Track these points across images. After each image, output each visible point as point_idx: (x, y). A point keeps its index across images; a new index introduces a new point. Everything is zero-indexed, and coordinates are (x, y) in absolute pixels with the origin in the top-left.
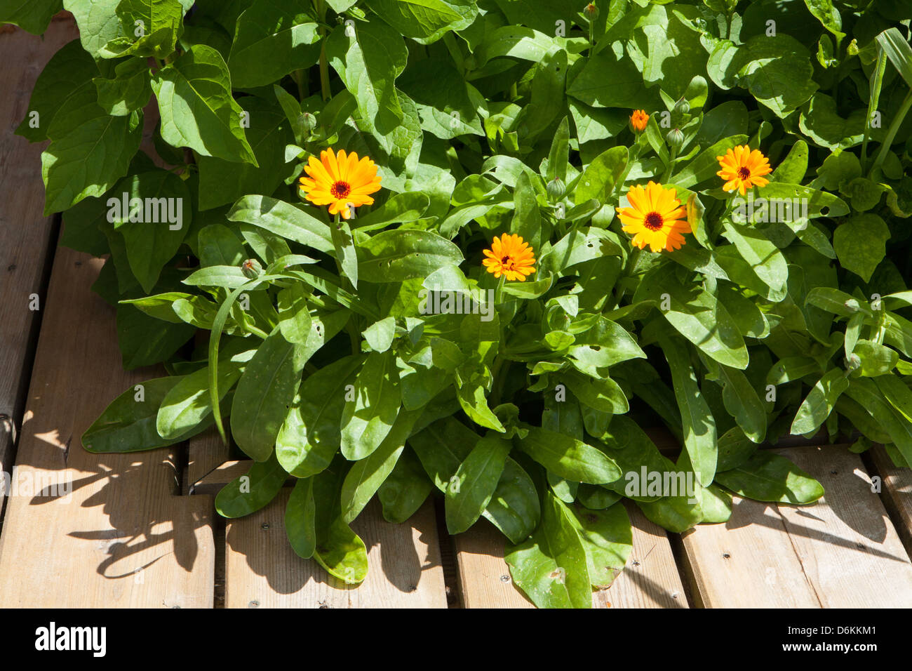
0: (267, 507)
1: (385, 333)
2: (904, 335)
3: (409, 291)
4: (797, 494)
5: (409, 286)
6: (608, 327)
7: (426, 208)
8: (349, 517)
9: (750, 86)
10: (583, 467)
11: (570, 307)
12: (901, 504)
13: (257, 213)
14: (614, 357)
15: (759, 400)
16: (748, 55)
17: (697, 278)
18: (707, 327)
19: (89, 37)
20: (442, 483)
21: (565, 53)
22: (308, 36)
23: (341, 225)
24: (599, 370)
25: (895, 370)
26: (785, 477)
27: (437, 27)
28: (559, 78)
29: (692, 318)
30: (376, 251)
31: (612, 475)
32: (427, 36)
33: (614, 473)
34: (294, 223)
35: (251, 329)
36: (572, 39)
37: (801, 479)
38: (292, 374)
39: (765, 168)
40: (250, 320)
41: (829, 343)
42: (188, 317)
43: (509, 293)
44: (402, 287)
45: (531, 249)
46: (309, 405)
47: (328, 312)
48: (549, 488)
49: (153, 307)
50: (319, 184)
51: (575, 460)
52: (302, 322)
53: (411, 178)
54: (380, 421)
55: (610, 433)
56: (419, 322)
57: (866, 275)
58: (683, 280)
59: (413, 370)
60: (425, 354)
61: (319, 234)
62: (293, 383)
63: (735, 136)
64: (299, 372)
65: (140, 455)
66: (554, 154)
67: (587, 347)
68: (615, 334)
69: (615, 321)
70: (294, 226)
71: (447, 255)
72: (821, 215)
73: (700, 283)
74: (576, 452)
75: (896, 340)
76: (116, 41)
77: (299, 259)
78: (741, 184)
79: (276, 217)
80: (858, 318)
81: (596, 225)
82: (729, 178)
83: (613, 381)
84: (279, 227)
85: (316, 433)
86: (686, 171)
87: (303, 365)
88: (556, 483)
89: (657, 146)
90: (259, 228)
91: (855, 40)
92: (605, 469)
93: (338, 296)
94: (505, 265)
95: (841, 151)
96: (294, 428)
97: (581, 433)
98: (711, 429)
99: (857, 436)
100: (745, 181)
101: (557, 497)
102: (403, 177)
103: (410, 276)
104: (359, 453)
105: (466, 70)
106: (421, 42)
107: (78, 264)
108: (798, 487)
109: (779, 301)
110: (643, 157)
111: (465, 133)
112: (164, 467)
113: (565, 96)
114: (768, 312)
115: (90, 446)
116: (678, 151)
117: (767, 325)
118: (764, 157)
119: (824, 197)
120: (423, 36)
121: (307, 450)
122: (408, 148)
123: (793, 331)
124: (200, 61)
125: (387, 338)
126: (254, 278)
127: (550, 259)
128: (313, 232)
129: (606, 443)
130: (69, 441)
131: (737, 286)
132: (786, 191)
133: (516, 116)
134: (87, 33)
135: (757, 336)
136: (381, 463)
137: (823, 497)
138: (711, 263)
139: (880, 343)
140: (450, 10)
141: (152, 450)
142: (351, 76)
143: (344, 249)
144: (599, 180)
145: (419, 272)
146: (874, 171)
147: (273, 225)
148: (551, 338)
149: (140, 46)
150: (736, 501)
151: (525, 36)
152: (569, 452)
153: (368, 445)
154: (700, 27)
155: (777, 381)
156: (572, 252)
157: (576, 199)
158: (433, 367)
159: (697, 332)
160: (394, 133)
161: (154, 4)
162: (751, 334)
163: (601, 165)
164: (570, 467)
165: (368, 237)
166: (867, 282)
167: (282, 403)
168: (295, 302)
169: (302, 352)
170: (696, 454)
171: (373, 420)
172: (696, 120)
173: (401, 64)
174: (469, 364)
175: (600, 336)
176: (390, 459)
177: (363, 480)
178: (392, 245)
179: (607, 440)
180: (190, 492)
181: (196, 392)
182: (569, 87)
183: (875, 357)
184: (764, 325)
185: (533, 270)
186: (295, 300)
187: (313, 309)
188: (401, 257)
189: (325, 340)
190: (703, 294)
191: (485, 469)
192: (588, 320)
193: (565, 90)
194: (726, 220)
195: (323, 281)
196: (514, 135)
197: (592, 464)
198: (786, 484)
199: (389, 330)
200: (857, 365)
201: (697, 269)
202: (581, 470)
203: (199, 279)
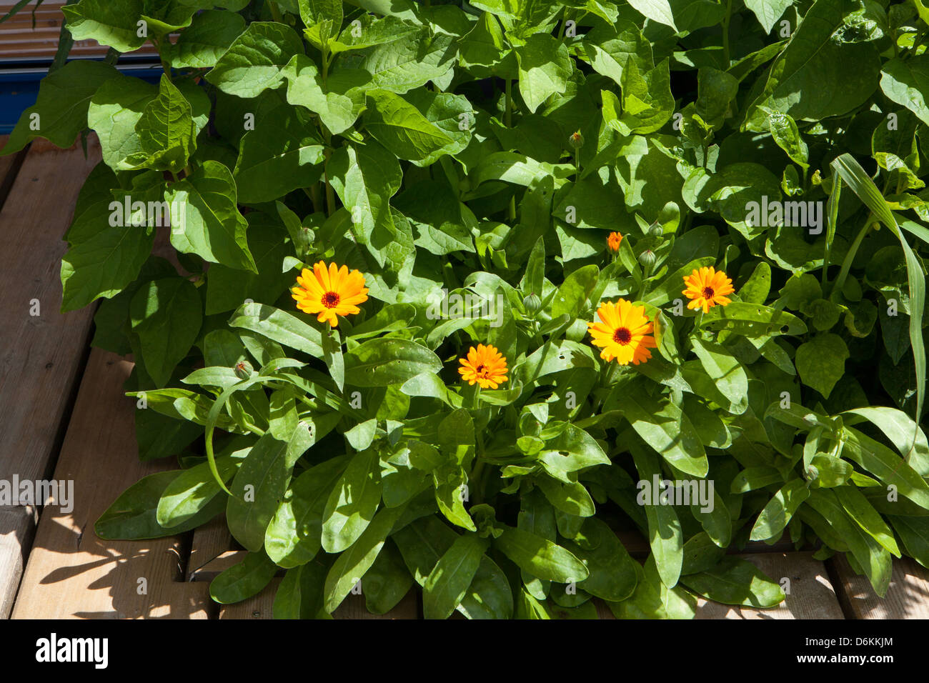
0: (259, 595)
1: (366, 433)
2: (862, 449)
3: (394, 395)
4: (759, 598)
5: (393, 391)
6: (577, 434)
7: (412, 319)
8: (330, 608)
9: (721, 210)
10: (553, 567)
11: (540, 415)
12: (859, 610)
13: (256, 320)
14: (580, 463)
15: (724, 506)
16: (721, 182)
17: (666, 391)
18: (670, 436)
19: (110, 153)
20: (422, 577)
21: (552, 178)
22: (312, 157)
23: (332, 333)
24: (569, 475)
25: (851, 481)
26: (750, 581)
27: (430, 151)
28: (546, 202)
29: (658, 427)
30: (364, 358)
31: (579, 574)
32: (422, 159)
33: (581, 573)
34: (289, 330)
35: (251, 427)
36: (560, 166)
37: (765, 584)
38: (284, 470)
39: (728, 289)
40: (250, 419)
41: (791, 455)
42: (190, 415)
43: (485, 400)
44: (387, 392)
45: (505, 359)
46: (300, 500)
47: (319, 414)
48: (523, 585)
49: (159, 403)
50: (311, 294)
51: (545, 560)
52: (290, 422)
53: (403, 291)
54: (359, 517)
55: (583, 534)
56: (399, 424)
57: (825, 391)
58: (651, 392)
59: (395, 470)
60: (402, 455)
61: (312, 341)
62: (285, 478)
63: (704, 258)
64: (290, 469)
65: (147, 543)
66: (531, 270)
67: (556, 453)
68: (583, 441)
69: (584, 429)
70: (290, 332)
71: (427, 363)
72: (781, 333)
73: (667, 395)
74: (547, 552)
75: (854, 453)
76: (135, 155)
77: (289, 362)
78: (705, 303)
79: (273, 324)
80: (817, 431)
81: (570, 338)
82: (694, 296)
83: (581, 485)
84: (276, 333)
85: (305, 526)
86: (658, 290)
87: (294, 462)
88: (529, 581)
89: (630, 266)
90: (257, 333)
91: (819, 171)
92: (573, 568)
93: (327, 399)
94: (479, 374)
95: (801, 273)
96: (284, 522)
97: (554, 535)
98: (676, 533)
99: (820, 544)
100: (709, 300)
101: (529, 594)
102: (395, 290)
103: (391, 381)
104: (338, 546)
105: (461, 192)
106: (417, 165)
107: (110, 364)
108: (761, 592)
109: (740, 413)
110: (620, 276)
111: (457, 249)
112: (168, 555)
113: (552, 218)
114: (730, 424)
115: (102, 533)
116: (650, 272)
117: (729, 436)
118: (728, 278)
119: (784, 317)
120: (418, 158)
121: (294, 543)
122: (401, 263)
123: (757, 443)
124: (210, 175)
125: (368, 438)
126: (245, 378)
127: (523, 369)
128: (307, 338)
129: (579, 544)
130: (84, 528)
131: (703, 400)
132: (749, 310)
133: (505, 235)
134: (109, 149)
135: (719, 446)
136: (362, 557)
137: (784, 601)
138: (676, 376)
139: (838, 456)
140: (442, 134)
141: (158, 539)
142: (349, 195)
143: (332, 355)
144: (572, 296)
145: (400, 378)
146: (833, 293)
147: (269, 331)
148: (523, 443)
149: (156, 161)
150: (701, 603)
151: (516, 161)
152: (541, 551)
153: (346, 539)
154: (677, 155)
155: (740, 489)
156: (545, 362)
157: (552, 314)
158: (413, 469)
159: (661, 441)
160: (388, 248)
161: (170, 122)
162: (714, 444)
163: (575, 282)
164: (540, 566)
165: (358, 344)
166: (826, 398)
167: (273, 497)
168: (286, 403)
169: (294, 450)
170: (661, 557)
171: (353, 515)
172: (667, 243)
173: (396, 185)
174: (447, 465)
175: (569, 443)
176: (370, 553)
177: (345, 573)
178: (378, 353)
179: (580, 541)
180: (191, 579)
181: (196, 485)
182: (555, 209)
183: (831, 469)
184: (726, 437)
185: (506, 378)
186: (286, 400)
187: (307, 410)
188: (384, 364)
189: (316, 440)
190: (669, 405)
191: (461, 566)
192: (558, 427)
193: (551, 211)
194: (694, 336)
195: (313, 384)
196: (502, 253)
197: (561, 563)
198: (749, 588)
199: (369, 430)
200: (815, 477)
201: (664, 382)
202: (551, 569)
203: (196, 378)
